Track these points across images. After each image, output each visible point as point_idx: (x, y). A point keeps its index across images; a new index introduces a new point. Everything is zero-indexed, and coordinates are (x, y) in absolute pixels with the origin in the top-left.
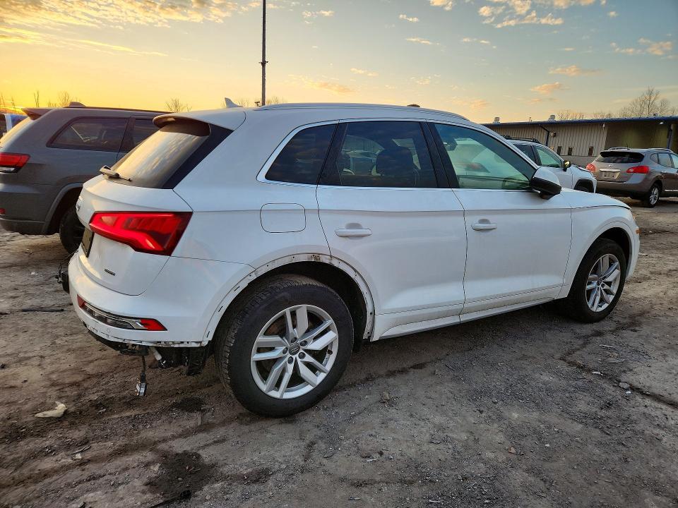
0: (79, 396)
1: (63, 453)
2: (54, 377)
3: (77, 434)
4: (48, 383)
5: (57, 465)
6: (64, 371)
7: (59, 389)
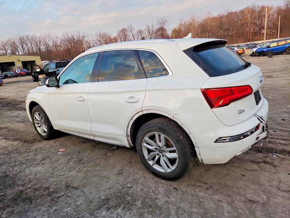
0: (266, 157)
1: (277, 142)
2: (274, 171)
3: (272, 145)
4: (278, 168)
5: (280, 140)
6: (268, 171)
7: (273, 163)
